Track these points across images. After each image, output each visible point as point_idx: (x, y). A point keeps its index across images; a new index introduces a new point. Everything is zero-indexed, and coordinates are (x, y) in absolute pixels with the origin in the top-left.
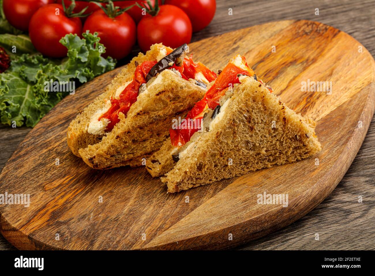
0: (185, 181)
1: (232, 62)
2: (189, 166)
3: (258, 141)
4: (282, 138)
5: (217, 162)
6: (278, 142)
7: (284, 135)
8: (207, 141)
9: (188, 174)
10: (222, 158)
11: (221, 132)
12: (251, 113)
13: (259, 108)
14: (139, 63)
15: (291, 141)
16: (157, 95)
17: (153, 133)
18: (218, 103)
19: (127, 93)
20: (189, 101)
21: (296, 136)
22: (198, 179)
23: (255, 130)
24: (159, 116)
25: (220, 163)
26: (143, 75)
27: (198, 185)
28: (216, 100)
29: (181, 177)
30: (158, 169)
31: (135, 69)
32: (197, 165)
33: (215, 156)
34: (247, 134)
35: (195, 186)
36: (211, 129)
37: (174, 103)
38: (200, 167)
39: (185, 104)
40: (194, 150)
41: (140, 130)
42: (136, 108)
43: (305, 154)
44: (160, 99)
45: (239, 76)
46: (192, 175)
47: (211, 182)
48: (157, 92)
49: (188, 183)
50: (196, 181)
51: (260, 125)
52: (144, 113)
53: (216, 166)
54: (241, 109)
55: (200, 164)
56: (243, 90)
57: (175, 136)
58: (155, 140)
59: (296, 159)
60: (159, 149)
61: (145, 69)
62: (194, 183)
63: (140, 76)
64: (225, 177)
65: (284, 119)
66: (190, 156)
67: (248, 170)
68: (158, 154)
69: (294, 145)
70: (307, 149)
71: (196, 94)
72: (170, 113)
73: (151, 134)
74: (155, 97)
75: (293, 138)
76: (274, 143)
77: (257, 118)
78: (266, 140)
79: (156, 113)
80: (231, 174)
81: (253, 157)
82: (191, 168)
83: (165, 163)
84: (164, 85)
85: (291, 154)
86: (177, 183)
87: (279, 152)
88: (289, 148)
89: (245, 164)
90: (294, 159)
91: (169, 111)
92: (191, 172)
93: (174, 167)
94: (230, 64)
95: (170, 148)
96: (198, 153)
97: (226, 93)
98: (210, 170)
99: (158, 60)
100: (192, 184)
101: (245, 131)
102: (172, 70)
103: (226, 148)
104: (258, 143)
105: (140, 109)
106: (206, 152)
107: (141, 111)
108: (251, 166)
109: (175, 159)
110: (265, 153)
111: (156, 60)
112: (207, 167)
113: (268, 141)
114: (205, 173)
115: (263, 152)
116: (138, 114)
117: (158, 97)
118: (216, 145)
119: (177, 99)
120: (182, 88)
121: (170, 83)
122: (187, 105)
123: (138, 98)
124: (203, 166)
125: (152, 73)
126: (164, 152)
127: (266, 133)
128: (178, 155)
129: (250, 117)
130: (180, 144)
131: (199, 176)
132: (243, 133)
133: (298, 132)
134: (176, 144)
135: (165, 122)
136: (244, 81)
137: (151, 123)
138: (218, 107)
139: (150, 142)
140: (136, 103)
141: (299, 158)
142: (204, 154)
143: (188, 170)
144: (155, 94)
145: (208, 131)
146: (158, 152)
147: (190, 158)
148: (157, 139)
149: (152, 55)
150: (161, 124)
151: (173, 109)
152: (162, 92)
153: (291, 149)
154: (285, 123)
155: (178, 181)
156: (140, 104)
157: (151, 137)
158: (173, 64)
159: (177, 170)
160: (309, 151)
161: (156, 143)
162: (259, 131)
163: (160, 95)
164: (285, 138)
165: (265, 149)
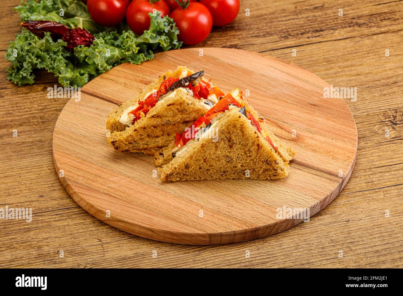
0: (174, 174)
1: (231, 93)
2: (179, 163)
3: (235, 156)
4: (255, 159)
5: (202, 165)
6: (252, 161)
7: (257, 158)
8: (194, 148)
9: (177, 169)
10: (204, 163)
11: (206, 144)
12: (231, 135)
13: (238, 133)
14: (166, 78)
15: (263, 163)
16: (168, 106)
17: (164, 133)
18: (211, 121)
19: (150, 98)
20: (193, 115)
21: (267, 160)
22: (185, 175)
23: (233, 148)
24: (169, 121)
25: (203, 167)
26: (166, 87)
27: (184, 180)
28: (210, 119)
29: (171, 171)
30: (161, 161)
31: (162, 81)
32: (184, 164)
33: (200, 160)
34: (227, 150)
35: (182, 180)
36: (200, 140)
37: (181, 114)
38: (187, 167)
39: (191, 116)
40: (185, 152)
41: (153, 129)
42: (153, 111)
43: (273, 176)
44: (171, 109)
45: (230, 105)
46: (180, 171)
47: (195, 179)
48: (168, 103)
49: (177, 177)
50: (183, 176)
51: (238, 145)
52: (158, 117)
53: (200, 168)
54: (223, 130)
55: (187, 164)
56: (228, 117)
57: (178, 139)
58: (165, 138)
59: (266, 178)
60: (167, 146)
61: (168, 83)
62: (182, 177)
63: (163, 88)
64: (207, 178)
65: (258, 145)
66: (181, 156)
67: (226, 177)
68: (165, 149)
69: (264, 167)
70: (276, 173)
71: (200, 111)
72: (178, 120)
73: (162, 133)
74: (167, 107)
75: (265, 161)
76: (248, 161)
77: (236, 140)
78: (242, 158)
79: (167, 118)
80: (212, 177)
81: (231, 168)
82: (180, 165)
83: (167, 157)
84: (174, 100)
85: (262, 173)
86: (168, 174)
87: (253, 170)
88: (261, 168)
89: (224, 172)
90: (264, 178)
91: (178, 119)
92: (179, 169)
93: (170, 162)
94: (229, 94)
95: (173, 147)
96: (187, 156)
97: (218, 116)
98: (196, 170)
99: (180, 79)
100: (179, 177)
101: (225, 147)
102: (186, 89)
103: (209, 156)
104: (235, 158)
105: (155, 113)
106: (193, 157)
107: (155, 115)
108: (229, 175)
109: (174, 155)
110: (240, 167)
111: (179, 78)
112: (193, 167)
113: (244, 159)
114: (191, 172)
115: (239, 166)
116: (153, 117)
117: (169, 107)
118: (201, 153)
119: (184, 111)
120: (188, 104)
121: (179, 99)
122: (192, 118)
123: (156, 104)
124: (190, 166)
125: (172, 88)
126: (170, 149)
127: (242, 152)
128: (175, 154)
129: (230, 138)
130: (179, 146)
131: (186, 173)
132: (223, 149)
133: (269, 158)
134: (177, 146)
135: (174, 127)
136: (231, 109)
137: (162, 125)
138: (210, 124)
139: (162, 139)
140: (154, 108)
141: (269, 178)
142: (191, 157)
143: (177, 167)
144: (166, 104)
145: (198, 141)
146: (166, 147)
147: (181, 158)
148: (167, 138)
149: (177, 74)
150: (170, 127)
151: (181, 119)
152: (172, 104)
153: (262, 169)
154: (258, 148)
155: (168, 173)
156: (156, 109)
157: (162, 135)
158: (188, 85)
159: (170, 165)
160: (277, 174)
161: (166, 140)
162: (237, 150)
163: (170, 107)
164: (258, 160)
165: (240, 164)
